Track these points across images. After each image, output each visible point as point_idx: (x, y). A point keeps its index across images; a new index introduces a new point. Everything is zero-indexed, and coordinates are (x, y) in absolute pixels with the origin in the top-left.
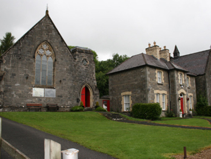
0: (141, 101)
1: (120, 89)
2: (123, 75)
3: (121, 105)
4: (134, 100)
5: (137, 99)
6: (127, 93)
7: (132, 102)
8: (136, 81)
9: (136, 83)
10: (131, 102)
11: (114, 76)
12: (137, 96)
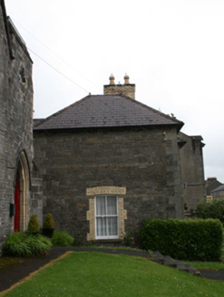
0: (160, 214)
1: (81, 177)
2: (95, 140)
3: (87, 222)
4: (136, 210)
5: (146, 206)
6: (111, 190)
7: (128, 215)
8: (140, 160)
9: (143, 166)
10: (122, 214)
11: (60, 140)
12: (144, 199)
